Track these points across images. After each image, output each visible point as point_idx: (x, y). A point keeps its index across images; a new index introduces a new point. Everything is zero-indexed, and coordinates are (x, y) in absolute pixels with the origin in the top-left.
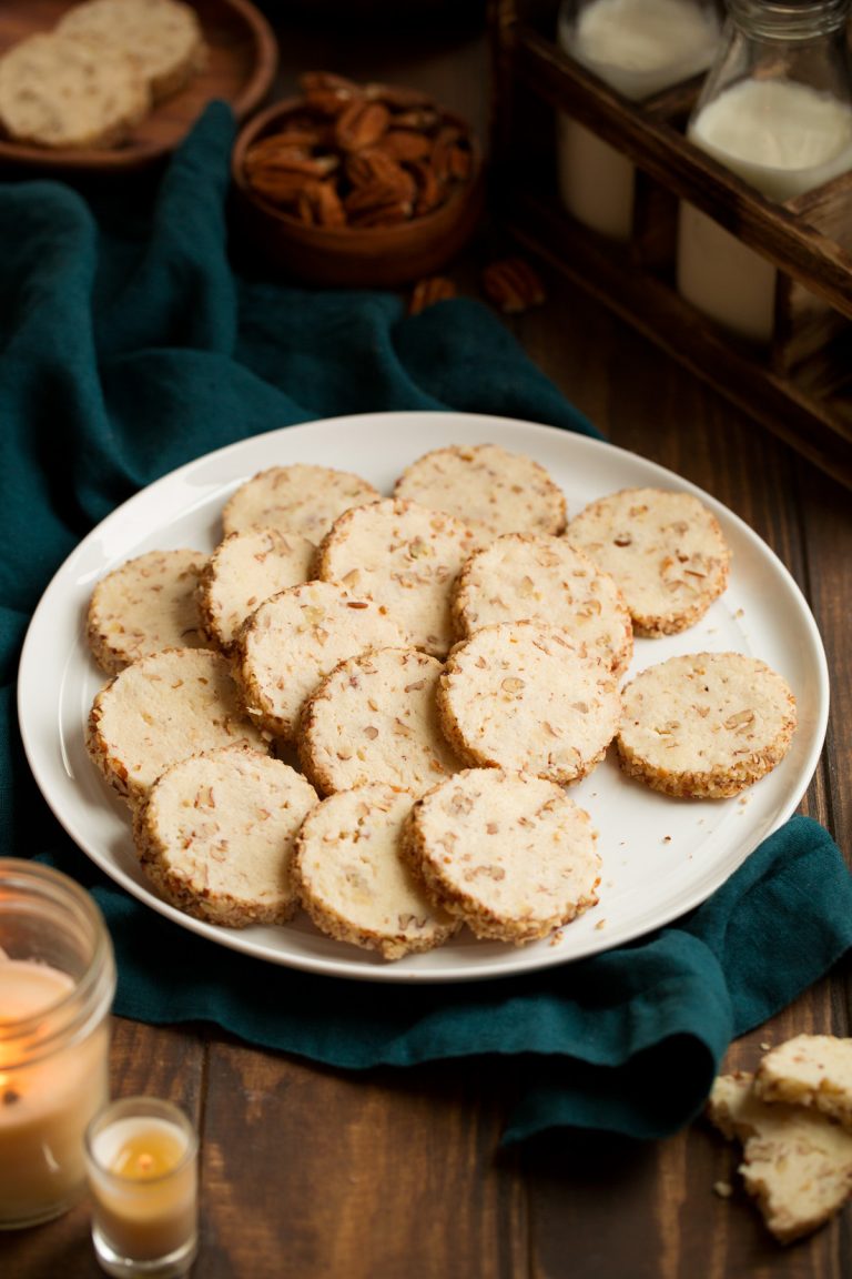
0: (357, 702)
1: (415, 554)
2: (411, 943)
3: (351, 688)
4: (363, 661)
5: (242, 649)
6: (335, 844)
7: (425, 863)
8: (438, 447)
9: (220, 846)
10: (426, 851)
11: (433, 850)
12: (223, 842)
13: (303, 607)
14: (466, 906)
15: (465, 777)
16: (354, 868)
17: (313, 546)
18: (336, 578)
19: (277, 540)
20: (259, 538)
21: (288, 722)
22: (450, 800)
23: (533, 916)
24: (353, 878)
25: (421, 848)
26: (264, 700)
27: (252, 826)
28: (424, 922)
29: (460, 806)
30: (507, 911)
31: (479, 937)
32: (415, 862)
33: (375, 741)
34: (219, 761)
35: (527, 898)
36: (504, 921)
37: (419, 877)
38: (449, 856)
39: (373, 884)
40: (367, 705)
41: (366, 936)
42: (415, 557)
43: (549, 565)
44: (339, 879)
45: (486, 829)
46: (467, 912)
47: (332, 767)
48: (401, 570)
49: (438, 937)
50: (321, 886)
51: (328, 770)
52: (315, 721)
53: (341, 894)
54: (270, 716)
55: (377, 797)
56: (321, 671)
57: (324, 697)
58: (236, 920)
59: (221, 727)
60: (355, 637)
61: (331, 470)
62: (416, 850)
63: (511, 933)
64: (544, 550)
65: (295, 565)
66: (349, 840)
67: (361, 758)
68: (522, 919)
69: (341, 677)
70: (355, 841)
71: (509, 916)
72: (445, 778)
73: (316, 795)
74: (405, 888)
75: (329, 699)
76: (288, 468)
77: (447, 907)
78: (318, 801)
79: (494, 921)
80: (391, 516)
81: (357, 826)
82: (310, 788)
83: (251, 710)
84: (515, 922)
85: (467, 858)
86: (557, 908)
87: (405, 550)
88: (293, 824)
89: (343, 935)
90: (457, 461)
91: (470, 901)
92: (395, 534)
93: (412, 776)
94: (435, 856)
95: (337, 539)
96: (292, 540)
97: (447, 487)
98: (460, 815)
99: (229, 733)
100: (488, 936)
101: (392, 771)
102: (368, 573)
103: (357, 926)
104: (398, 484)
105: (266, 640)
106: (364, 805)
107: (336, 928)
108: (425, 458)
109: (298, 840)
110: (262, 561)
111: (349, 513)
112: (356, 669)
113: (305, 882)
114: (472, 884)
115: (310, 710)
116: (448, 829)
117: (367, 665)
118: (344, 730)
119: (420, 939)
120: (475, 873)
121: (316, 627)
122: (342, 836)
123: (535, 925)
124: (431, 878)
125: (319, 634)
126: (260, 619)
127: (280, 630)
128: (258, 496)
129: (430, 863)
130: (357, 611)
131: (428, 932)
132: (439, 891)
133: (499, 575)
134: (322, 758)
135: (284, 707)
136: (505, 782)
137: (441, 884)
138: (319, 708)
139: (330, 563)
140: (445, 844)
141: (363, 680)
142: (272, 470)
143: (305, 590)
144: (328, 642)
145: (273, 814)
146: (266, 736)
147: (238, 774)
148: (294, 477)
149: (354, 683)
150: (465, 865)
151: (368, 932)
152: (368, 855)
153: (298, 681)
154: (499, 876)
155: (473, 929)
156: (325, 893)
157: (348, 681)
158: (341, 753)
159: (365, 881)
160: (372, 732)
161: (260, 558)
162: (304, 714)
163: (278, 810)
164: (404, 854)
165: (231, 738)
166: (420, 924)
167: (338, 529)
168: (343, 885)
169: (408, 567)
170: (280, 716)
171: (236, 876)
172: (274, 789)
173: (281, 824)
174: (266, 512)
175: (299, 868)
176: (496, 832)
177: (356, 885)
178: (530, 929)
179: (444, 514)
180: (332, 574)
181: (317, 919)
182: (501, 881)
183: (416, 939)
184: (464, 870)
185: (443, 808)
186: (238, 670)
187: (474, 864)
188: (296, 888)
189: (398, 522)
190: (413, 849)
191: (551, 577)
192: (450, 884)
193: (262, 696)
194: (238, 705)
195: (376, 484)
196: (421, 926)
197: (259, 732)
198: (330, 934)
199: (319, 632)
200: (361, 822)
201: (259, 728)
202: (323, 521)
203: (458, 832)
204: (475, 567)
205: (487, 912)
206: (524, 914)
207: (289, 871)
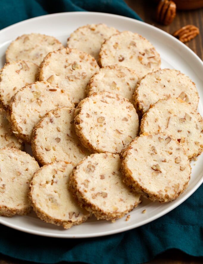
0: (53, 128)
1: (74, 68)
2: (74, 223)
3: (50, 123)
4: (55, 112)
5: (10, 109)
6: (45, 186)
7: (77, 192)
8: (82, 25)
9: (2, 187)
10: (78, 188)
11: (80, 187)
12: (3, 185)
13: (33, 92)
14: (93, 208)
15: (92, 157)
16: (52, 195)
17: (37, 66)
18: (45, 80)
19: (24, 64)
20: (17, 64)
21: (28, 136)
22: (87, 167)
23: (118, 211)
24: (51, 199)
25: (76, 186)
26: (19, 128)
27: (14, 178)
28: (78, 215)
29: (90, 169)
30: (108, 210)
31: (98, 219)
32: (74, 191)
33: (59, 143)
34: (2, 153)
35: (116, 204)
36: (107, 214)
37: (75, 197)
38: (86, 189)
39: (59, 201)
40: (56, 129)
41: (57, 221)
42: (74, 70)
43: (121, 77)
44: (46, 200)
45: (100, 177)
46: (93, 211)
47: (43, 154)
48: (69, 75)
49: (84, 219)
50: (39, 203)
51: (42, 155)
52: (37, 136)
53: (47, 206)
54: (21, 134)
55: (60, 166)
56: (40, 115)
57: (40, 127)
58: (9, 214)
59: (4, 138)
60: (52, 102)
61: (44, 35)
62: (74, 187)
63: (110, 217)
64: (119, 71)
65: (30, 74)
66: (50, 184)
67: (54, 150)
68: (114, 213)
69: (47, 119)
70: (52, 184)
71: (109, 212)
72: (85, 158)
73: (38, 165)
74: (71, 202)
75: (42, 128)
76: (29, 35)
77: (86, 208)
78: (39, 168)
79: (103, 214)
80: (64, 54)
81: (52, 178)
82: (36, 162)
83: (14, 132)
84: (111, 214)
85: (93, 189)
86: (127, 207)
87: (70, 67)
88: (30, 177)
89: (48, 221)
90: (89, 30)
91: (95, 207)
92: (67, 61)
93: (73, 156)
94: (81, 190)
95: (45, 65)
96: (30, 64)
97: (86, 40)
98: (90, 173)
99: (7, 140)
100: (101, 218)
101: (65, 154)
102: (57, 77)
103: (53, 218)
104: (68, 40)
105: (19, 106)
106: (55, 170)
107: (46, 219)
108: (78, 29)
109: (31, 186)
110: (18, 73)
111: (49, 54)
112: (52, 116)
113: (34, 202)
114: (95, 200)
115: (35, 132)
116: (85, 178)
117: (56, 114)
118: (48, 139)
119: (77, 221)
120: (96, 195)
121: (38, 99)
122: (47, 183)
123: (118, 214)
124: (80, 197)
125: (39, 102)
126: (17, 97)
127: (24, 101)
128: (18, 46)
129: (79, 192)
130: (53, 92)
131: (80, 219)
132: (83, 202)
133: (103, 82)
134: (40, 151)
135: (26, 131)
136: (107, 158)
137: (84, 200)
138: (39, 131)
139: (43, 74)
140: (85, 185)
141: (55, 120)
142: (23, 36)
143: (33, 86)
144: (42, 105)
145: (23, 173)
146: (20, 141)
147: (9, 158)
148: (31, 38)
149: (51, 121)
150: (92, 192)
151: (58, 220)
152: (57, 190)
153: (31, 120)
154: (105, 196)
155: (96, 216)
156: (41, 206)
157: (49, 120)
158: (47, 148)
159: (56, 200)
160: (58, 140)
161: (18, 72)
162: (33, 133)
163: (24, 171)
164: (70, 188)
165: (7, 142)
166: (77, 215)
167: (46, 61)
168: (48, 202)
169: (72, 73)
170: (25, 134)
171: (8, 198)
172: (23, 163)
173: (25, 177)
174: (21, 52)
175: (31, 196)
176: (104, 178)
177: (52, 202)
178: (117, 216)
179: (84, 53)
180: (44, 78)
181: (39, 215)
182: (106, 198)
183: (75, 221)
184: (92, 195)
185: (84, 170)
186: (9, 117)
187: (96, 192)
188: (30, 203)
189: (68, 57)
190: (73, 186)
191: (122, 81)
192: (87, 200)
193: (18, 127)
194: (10, 130)
195: (60, 40)
196: (77, 217)
197: (18, 139)
198: (44, 220)
199: (39, 101)
200: (54, 177)
201: (18, 138)
202: (41, 55)
203: (90, 179)
204: (94, 80)
205: (100, 211)
206: (114, 211)
207: (28, 197)
